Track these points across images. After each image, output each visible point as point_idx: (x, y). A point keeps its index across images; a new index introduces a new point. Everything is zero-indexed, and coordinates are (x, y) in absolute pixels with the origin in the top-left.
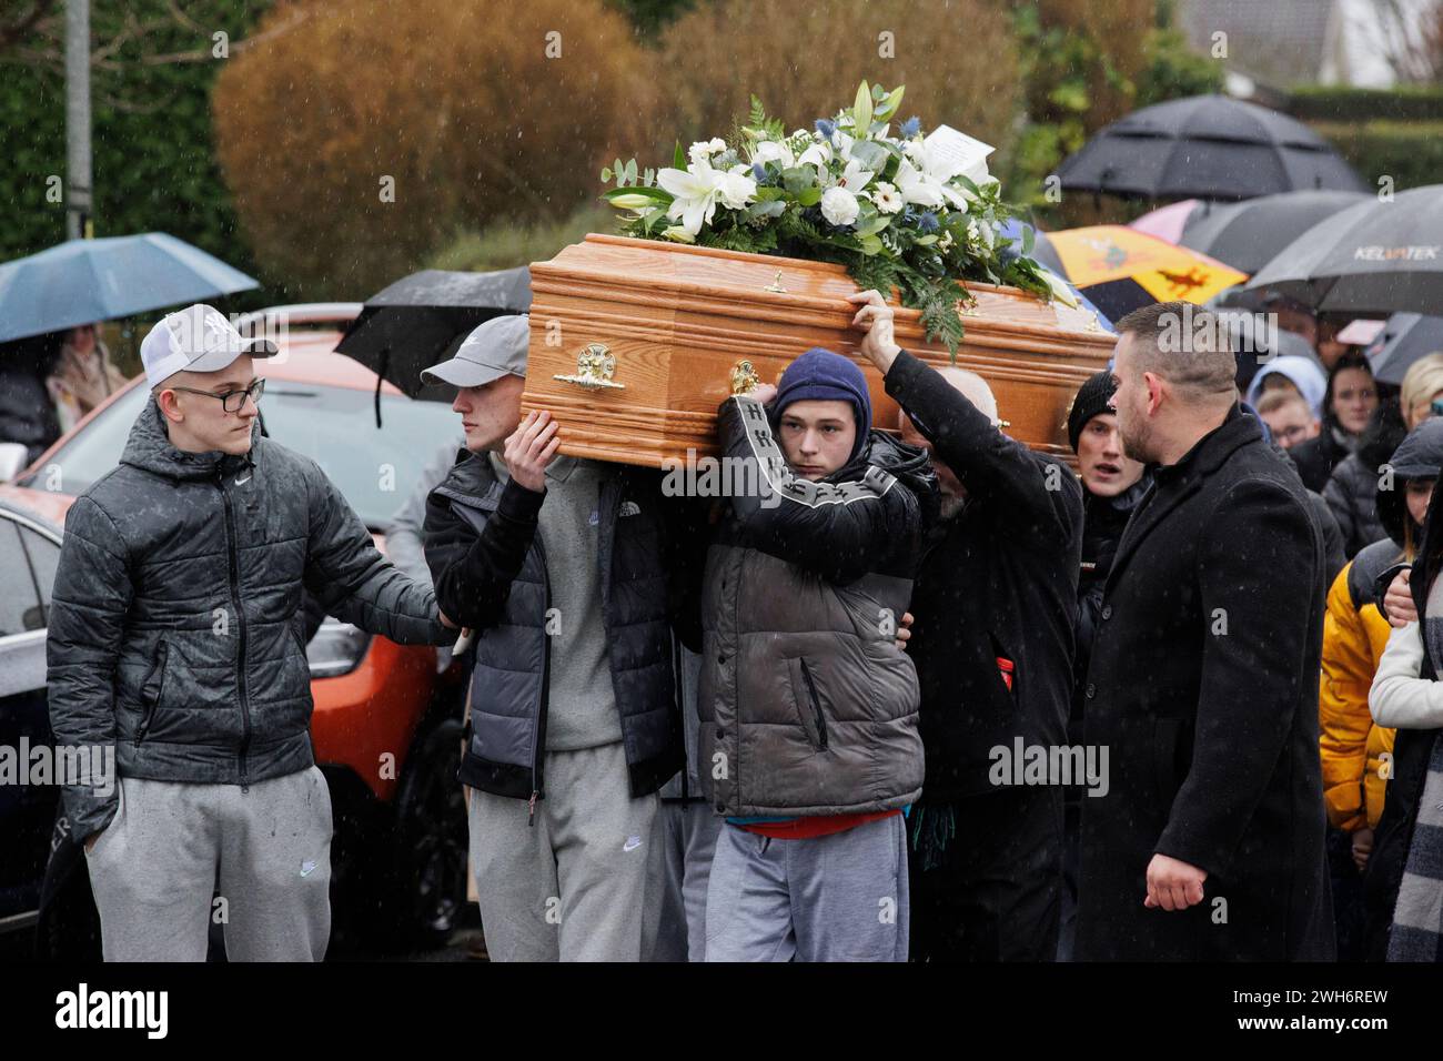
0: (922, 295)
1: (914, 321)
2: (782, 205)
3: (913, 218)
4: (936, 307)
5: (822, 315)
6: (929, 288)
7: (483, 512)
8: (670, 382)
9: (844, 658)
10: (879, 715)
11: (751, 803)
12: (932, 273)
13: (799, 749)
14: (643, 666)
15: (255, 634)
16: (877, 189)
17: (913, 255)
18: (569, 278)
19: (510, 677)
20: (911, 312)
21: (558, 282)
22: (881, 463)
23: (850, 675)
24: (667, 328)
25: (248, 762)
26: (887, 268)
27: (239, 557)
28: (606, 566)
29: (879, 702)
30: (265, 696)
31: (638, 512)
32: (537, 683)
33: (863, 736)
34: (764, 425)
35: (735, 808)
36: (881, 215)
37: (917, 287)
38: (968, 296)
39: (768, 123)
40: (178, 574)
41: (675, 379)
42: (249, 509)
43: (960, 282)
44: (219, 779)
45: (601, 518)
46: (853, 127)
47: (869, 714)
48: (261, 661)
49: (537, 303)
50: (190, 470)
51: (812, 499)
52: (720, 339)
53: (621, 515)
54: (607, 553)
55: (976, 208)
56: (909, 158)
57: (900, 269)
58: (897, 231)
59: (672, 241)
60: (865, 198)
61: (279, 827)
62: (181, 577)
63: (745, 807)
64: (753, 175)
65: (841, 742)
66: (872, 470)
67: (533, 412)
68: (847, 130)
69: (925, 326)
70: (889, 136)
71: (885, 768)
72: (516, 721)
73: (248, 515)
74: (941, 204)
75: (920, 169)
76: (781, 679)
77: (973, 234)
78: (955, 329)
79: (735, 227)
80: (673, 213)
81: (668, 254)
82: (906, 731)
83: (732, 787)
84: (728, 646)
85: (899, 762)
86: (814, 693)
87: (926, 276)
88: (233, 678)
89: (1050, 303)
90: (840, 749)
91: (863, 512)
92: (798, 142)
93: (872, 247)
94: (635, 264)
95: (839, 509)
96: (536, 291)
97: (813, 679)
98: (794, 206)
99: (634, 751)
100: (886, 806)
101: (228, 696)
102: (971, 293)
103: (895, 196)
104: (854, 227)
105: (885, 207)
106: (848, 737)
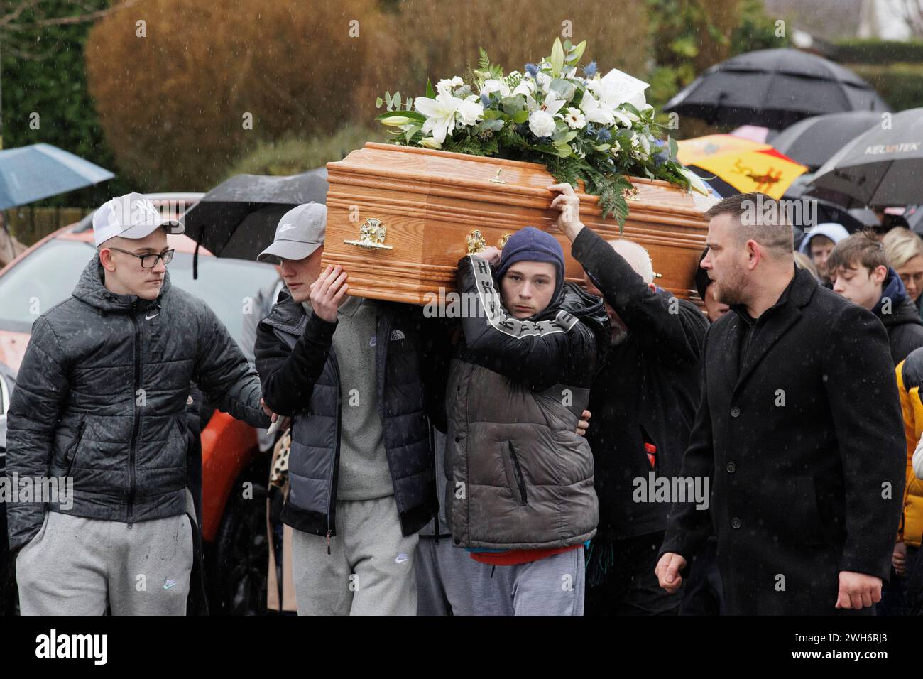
0: (600, 185)
1: (595, 203)
2: (502, 123)
3: (591, 133)
4: (609, 194)
5: (530, 199)
6: (605, 181)
7: (296, 337)
8: (424, 245)
9: (539, 441)
10: (564, 481)
11: (477, 539)
12: (606, 171)
13: (507, 504)
14: (407, 444)
15: (146, 422)
16: (568, 112)
17: (594, 158)
18: (354, 173)
19: (314, 451)
20: (592, 197)
21: (346, 176)
22: (568, 307)
23: (543, 454)
24: (422, 207)
25: (134, 508)
26: (575, 167)
27: (142, 370)
28: (381, 375)
29: (563, 472)
30: (149, 465)
31: (404, 337)
32: (331, 456)
33: (552, 495)
34: (489, 278)
35: (467, 541)
36: (570, 130)
37: (596, 180)
38: (632, 187)
39: (492, 68)
40: (98, 377)
41: (428, 242)
42: (153, 337)
43: (627, 178)
44: (112, 518)
45: (377, 342)
46: (551, 70)
47: (556, 480)
48: (149, 441)
49: (332, 191)
50: (114, 306)
51: (517, 332)
52: (458, 215)
53: (392, 339)
54: (382, 367)
55: (637, 126)
56: (590, 91)
57: (584, 167)
58: (582, 141)
59: (425, 147)
60: (559, 118)
61: (152, 553)
62: (99, 380)
63: (473, 541)
64: (481, 102)
65: (536, 500)
66: (561, 313)
67: (330, 266)
68: (547, 71)
69: (601, 207)
70: (576, 75)
71: (567, 517)
72: (316, 481)
73: (152, 341)
74: (613, 122)
75: (598, 99)
76: (496, 455)
77: (635, 143)
78: (622, 209)
79: (469, 137)
80: (426, 128)
81: (422, 156)
82: (582, 492)
83: (464, 528)
84: (461, 431)
85: (578, 512)
86: (517, 465)
87: (602, 172)
88: (126, 451)
89: (689, 192)
90: (537, 504)
91: (553, 341)
92: (513, 80)
93: (565, 152)
94: (400, 163)
95: (536, 340)
96: (331, 182)
97: (518, 456)
98: (510, 124)
99: (403, 503)
100: (568, 543)
101: (121, 462)
102: (634, 184)
103: (580, 117)
104: (553, 139)
105: (573, 125)
106: (542, 497)
